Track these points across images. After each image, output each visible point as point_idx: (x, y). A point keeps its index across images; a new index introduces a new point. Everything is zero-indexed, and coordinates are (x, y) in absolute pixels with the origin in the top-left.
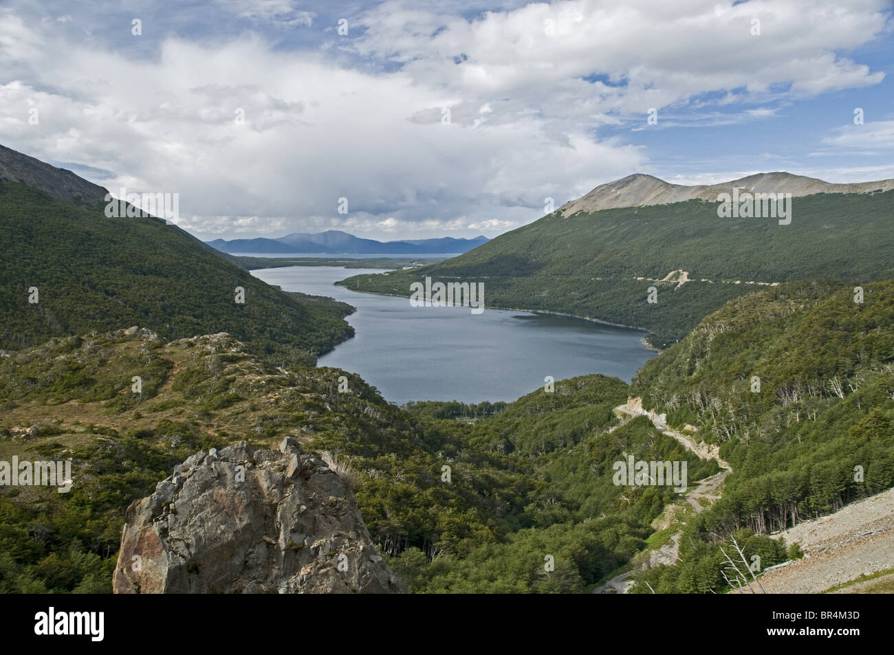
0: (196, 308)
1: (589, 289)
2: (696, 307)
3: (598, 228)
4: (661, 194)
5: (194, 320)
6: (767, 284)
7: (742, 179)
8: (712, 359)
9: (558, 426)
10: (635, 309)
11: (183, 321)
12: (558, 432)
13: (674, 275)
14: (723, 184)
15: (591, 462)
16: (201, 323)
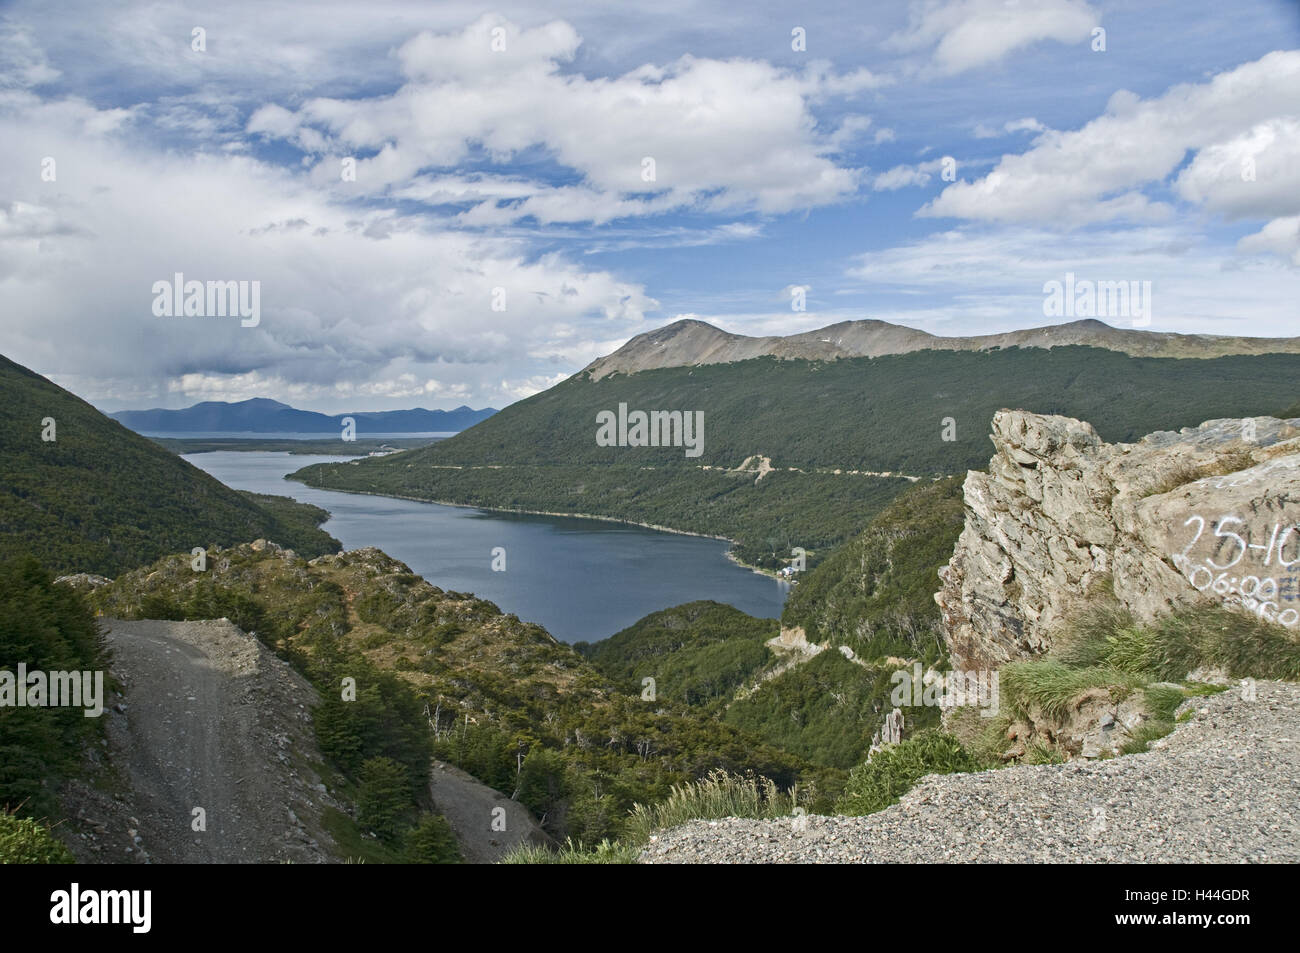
0: (140, 515)
1: (640, 484)
2: (789, 506)
3: (643, 395)
4: (721, 348)
5: (141, 531)
6: (876, 474)
7: (824, 329)
8: (897, 573)
9: (699, 669)
10: (708, 510)
11: (127, 533)
12: (701, 676)
13: (751, 463)
14: (801, 335)
15: (788, 710)
16: (151, 536)
